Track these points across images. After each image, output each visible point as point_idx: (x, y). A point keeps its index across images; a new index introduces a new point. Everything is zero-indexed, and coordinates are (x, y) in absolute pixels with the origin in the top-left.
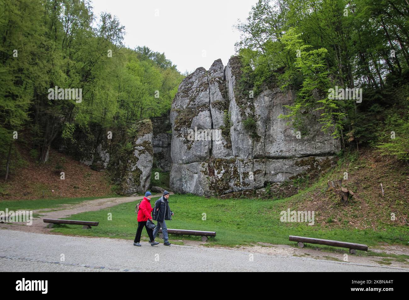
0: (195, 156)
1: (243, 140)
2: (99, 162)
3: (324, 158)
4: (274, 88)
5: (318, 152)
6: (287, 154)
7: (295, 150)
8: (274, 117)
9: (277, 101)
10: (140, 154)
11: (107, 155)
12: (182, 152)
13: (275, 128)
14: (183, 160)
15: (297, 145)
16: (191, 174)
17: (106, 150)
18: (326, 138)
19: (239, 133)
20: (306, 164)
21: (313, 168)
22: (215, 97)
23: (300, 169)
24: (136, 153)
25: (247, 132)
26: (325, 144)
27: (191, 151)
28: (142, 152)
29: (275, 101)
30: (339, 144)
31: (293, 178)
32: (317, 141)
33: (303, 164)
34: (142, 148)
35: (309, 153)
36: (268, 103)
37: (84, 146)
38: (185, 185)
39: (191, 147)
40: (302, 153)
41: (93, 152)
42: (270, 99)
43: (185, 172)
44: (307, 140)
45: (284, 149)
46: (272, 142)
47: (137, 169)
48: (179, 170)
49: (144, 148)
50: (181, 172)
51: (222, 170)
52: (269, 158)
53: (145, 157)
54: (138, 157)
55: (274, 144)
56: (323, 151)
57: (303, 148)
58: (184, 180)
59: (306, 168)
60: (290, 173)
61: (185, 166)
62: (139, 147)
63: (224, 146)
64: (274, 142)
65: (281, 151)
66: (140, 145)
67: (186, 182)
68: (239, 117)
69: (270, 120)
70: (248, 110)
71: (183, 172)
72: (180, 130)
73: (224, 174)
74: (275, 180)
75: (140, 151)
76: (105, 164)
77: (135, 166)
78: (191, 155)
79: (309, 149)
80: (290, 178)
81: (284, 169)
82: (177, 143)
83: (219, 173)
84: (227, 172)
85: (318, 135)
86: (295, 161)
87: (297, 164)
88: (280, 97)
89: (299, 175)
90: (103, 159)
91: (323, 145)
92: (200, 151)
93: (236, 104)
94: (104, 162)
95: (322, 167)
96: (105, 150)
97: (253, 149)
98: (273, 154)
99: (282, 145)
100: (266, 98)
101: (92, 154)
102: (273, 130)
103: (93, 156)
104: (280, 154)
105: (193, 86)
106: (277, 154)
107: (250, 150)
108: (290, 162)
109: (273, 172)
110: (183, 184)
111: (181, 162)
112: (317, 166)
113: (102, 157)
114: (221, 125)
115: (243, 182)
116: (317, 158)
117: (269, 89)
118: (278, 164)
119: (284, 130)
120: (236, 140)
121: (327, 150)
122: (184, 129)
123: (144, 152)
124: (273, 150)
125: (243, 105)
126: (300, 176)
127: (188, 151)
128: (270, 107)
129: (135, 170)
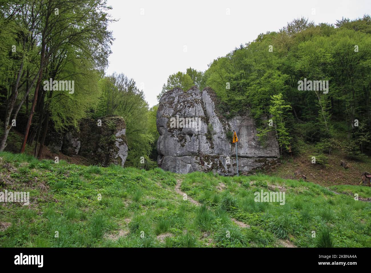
0: (189, 152)
1: (225, 145)
2: (70, 148)
3: (272, 159)
4: (243, 115)
5: (268, 155)
6: (250, 155)
7: (255, 153)
8: (242, 133)
9: (244, 123)
10: (120, 145)
11: (79, 142)
12: (177, 148)
13: (243, 139)
14: (177, 154)
15: (256, 150)
16: (185, 164)
17: (78, 138)
18: (273, 149)
19: (223, 140)
20: (262, 162)
21: (266, 164)
22: (200, 113)
23: (258, 164)
24: (117, 144)
25: (228, 140)
26: (272, 152)
27: (184, 148)
28: (121, 144)
29: (243, 123)
30: (279, 152)
31: (254, 169)
32: (268, 150)
33: (260, 161)
34: (121, 140)
35: (263, 156)
36: (239, 124)
37: (51, 132)
38: (178, 171)
39: (184, 145)
40: (259, 155)
41: (62, 138)
42: (240, 122)
43: (179, 162)
44: (262, 148)
45: (248, 152)
46: (241, 148)
47: (119, 157)
48: (175, 161)
49: (123, 140)
50: (176, 162)
51: (210, 162)
52: (239, 157)
53: (124, 148)
54: (119, 147)
55: (242, 149)
56: (271, 155)
57: (260, 153)
58: (177, 168)
59: (262, 164)
60: (252, 166)
61: (179, 158)
62: (118, 139)
63: (210, 147)
64: (242, 148)
65: (247, 153)
66: (120, 138)
67: (178, 169)
68: (223, 130)
69: (239, 134)
70: (227, 127)
71: (178, 162)
72: (173, 132)
73: (212, 165)
74: (243, 170)
75: (120, 142)
76: (77, 151)
77: (117, 155)
78: (185, 151)
79: (263, 153)
80: (253, 169)
81: (249, 164)
82: (172, 141)
83: (208, 164)
84: (214, 164)
85: (269, 147)
86: (254, 160)
87: (256, 161)
88: (246, 122)
89: (257, 167)
90: (74, 146)
91: (271, 152)
92: (193, 149)
93: (220, 122)
94: (76, 149)
95: (271, 164)
96: (76, 138)
97: (231, 151)
98: (241, 155)
99: (247, 150)
100: (238, 121)
101: (61, 140)
102: (241, 140)
103: (62, 142)
104: (246, 155)
105: (175, 101)
106: (244, 155)
107: (230, 151)
108: (252, 160)
109: (242, 165)
110: (176, 171)
111: (175, 155)
112: (268, 163)
113: (73, 144)
114: (205, 133)
115: (228, 171)
116: (268, 159)
117: (240, 115)
118: (245, 160)
119: (248, 141)
120: (220, 144)
121: (274, 155)
122: (177, 131)
123: (123, 144)
124: (242, 152)
125: (224, 123)
126: (259, 168)
127: (181, 148)
128: (240, 127)
129: (117, 158)
